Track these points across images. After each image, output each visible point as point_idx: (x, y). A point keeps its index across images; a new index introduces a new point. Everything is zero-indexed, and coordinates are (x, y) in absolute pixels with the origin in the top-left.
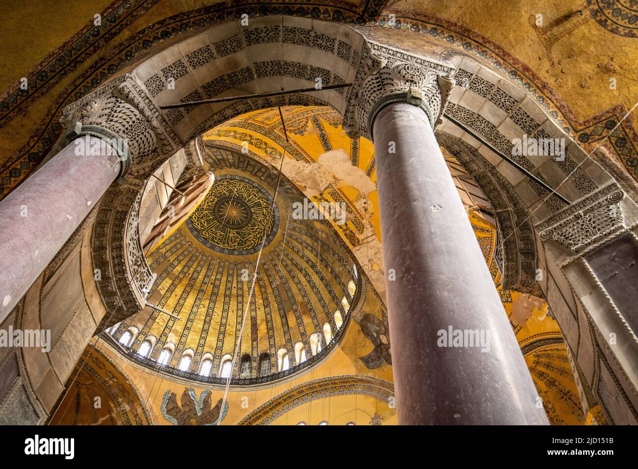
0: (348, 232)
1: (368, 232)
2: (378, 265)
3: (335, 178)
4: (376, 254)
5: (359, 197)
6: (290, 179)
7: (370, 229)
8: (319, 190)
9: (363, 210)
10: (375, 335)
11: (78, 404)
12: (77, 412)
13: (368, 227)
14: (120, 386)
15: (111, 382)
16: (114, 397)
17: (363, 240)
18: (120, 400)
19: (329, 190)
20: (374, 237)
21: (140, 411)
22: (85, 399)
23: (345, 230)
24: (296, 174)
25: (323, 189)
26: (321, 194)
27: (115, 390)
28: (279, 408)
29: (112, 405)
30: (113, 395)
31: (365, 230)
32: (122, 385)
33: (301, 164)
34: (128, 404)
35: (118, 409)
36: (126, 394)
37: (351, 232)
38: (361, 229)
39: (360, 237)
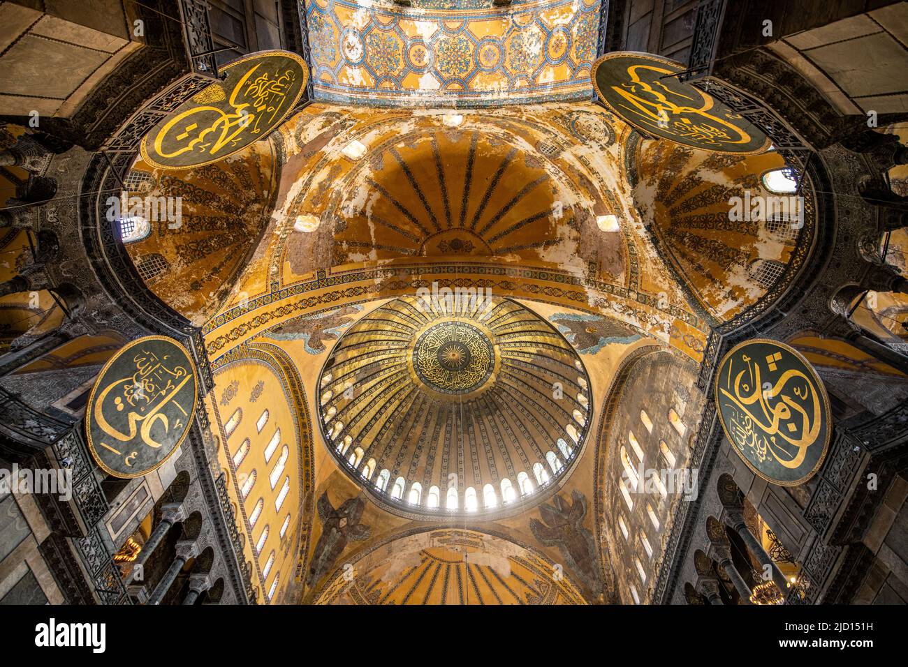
1: (436, 544)
2: (411, 545)
3: (487, 553)
4: (420, 545)
7: (438, 546)
9: (453, 547)
10: (346, 512)
11: (405, 212)
12: (396, 204)
13: (440, 545)
14: (404, 285)
15: (414, 279)
16: (395, 270)
17: (433, 540)
18: (389, 275)
19: (481, 544)
20: (431, 546)
21: (370, 296)
22: (406, 224)
24: (508, 546)
25: (485, 543)
26: (482, 540)
27: (402, 276)
28: (295, 404)
29: (387, 261)
30: (399, 270)
32: (404, 288)
33: (513, 554)
34: (381, 284)
35: (381, 268)
36: (393, 286)
37: (442, 536)
38: (440, 541)
39: (436, 539)
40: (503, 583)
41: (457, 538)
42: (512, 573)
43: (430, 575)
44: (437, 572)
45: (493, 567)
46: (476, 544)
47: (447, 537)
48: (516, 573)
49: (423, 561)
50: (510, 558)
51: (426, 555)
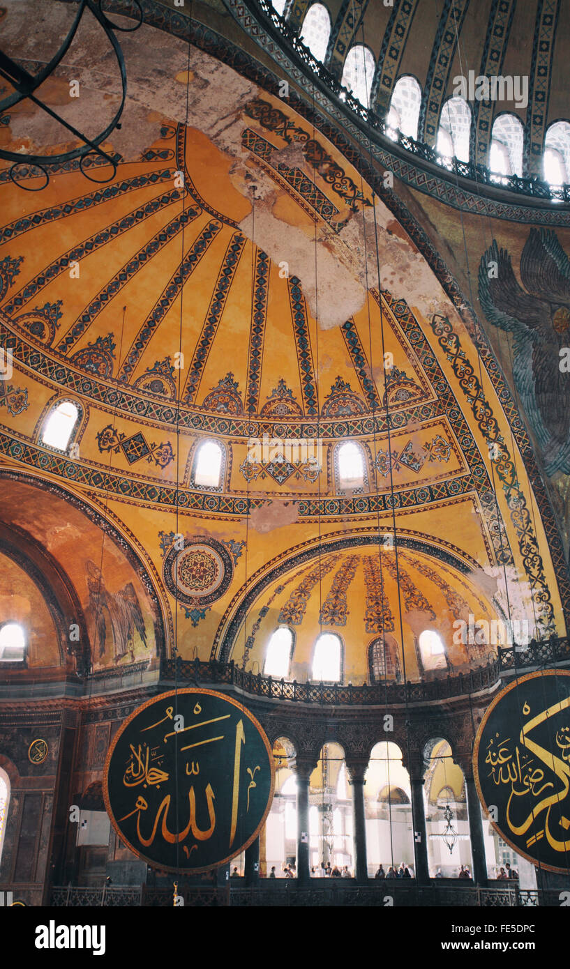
0: (281, 126)
1: (231, 137)
2: (180, 83)
3: (330, 248)
4: (195, 102)
5: (270, 202)
6: (420, 255)
7: (228, 143)
8: (362, 221)
9: (255, 176)
13: (233, 147)
17: (238, 118)
19: (339, 219)
20: (213, 132)
23: (290, 126)
24: (408, 266)
25: (352, 223)
26: (355, 210)
31: (240, 139)
33: (398, 291)
37: (271, 128)
38: (248, 138)
39: (246, 122)
40: (301, 331)
41: (297, 161)
42: (348, 327)
43: (128, 203)
44: (153, 207)
45: (306, 285)
46: (329, 210)
47: (276, 140)
48: (361, 330)
49: (148, 156)
50: (379, 295)
51: (171, 145)
